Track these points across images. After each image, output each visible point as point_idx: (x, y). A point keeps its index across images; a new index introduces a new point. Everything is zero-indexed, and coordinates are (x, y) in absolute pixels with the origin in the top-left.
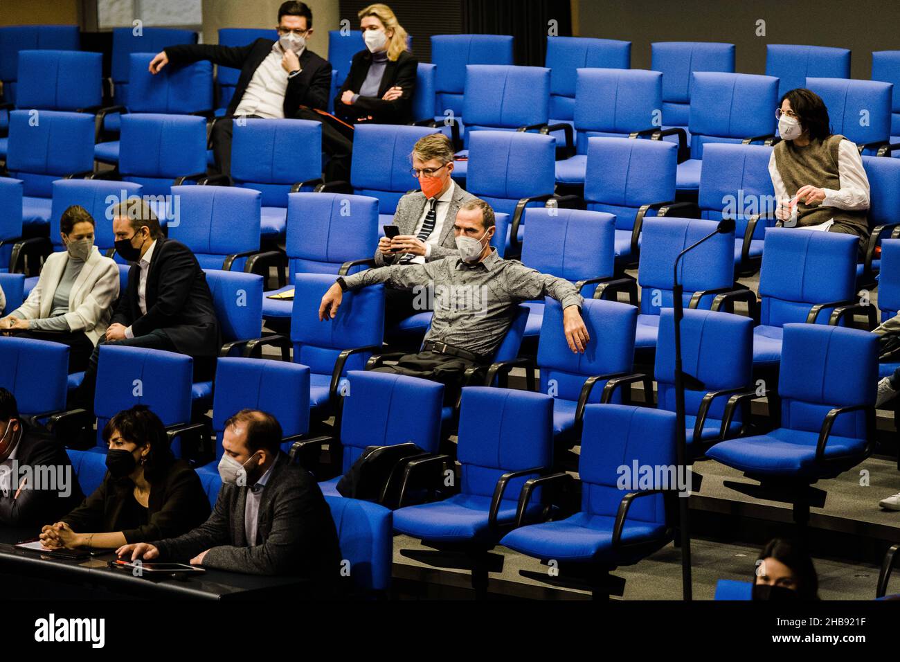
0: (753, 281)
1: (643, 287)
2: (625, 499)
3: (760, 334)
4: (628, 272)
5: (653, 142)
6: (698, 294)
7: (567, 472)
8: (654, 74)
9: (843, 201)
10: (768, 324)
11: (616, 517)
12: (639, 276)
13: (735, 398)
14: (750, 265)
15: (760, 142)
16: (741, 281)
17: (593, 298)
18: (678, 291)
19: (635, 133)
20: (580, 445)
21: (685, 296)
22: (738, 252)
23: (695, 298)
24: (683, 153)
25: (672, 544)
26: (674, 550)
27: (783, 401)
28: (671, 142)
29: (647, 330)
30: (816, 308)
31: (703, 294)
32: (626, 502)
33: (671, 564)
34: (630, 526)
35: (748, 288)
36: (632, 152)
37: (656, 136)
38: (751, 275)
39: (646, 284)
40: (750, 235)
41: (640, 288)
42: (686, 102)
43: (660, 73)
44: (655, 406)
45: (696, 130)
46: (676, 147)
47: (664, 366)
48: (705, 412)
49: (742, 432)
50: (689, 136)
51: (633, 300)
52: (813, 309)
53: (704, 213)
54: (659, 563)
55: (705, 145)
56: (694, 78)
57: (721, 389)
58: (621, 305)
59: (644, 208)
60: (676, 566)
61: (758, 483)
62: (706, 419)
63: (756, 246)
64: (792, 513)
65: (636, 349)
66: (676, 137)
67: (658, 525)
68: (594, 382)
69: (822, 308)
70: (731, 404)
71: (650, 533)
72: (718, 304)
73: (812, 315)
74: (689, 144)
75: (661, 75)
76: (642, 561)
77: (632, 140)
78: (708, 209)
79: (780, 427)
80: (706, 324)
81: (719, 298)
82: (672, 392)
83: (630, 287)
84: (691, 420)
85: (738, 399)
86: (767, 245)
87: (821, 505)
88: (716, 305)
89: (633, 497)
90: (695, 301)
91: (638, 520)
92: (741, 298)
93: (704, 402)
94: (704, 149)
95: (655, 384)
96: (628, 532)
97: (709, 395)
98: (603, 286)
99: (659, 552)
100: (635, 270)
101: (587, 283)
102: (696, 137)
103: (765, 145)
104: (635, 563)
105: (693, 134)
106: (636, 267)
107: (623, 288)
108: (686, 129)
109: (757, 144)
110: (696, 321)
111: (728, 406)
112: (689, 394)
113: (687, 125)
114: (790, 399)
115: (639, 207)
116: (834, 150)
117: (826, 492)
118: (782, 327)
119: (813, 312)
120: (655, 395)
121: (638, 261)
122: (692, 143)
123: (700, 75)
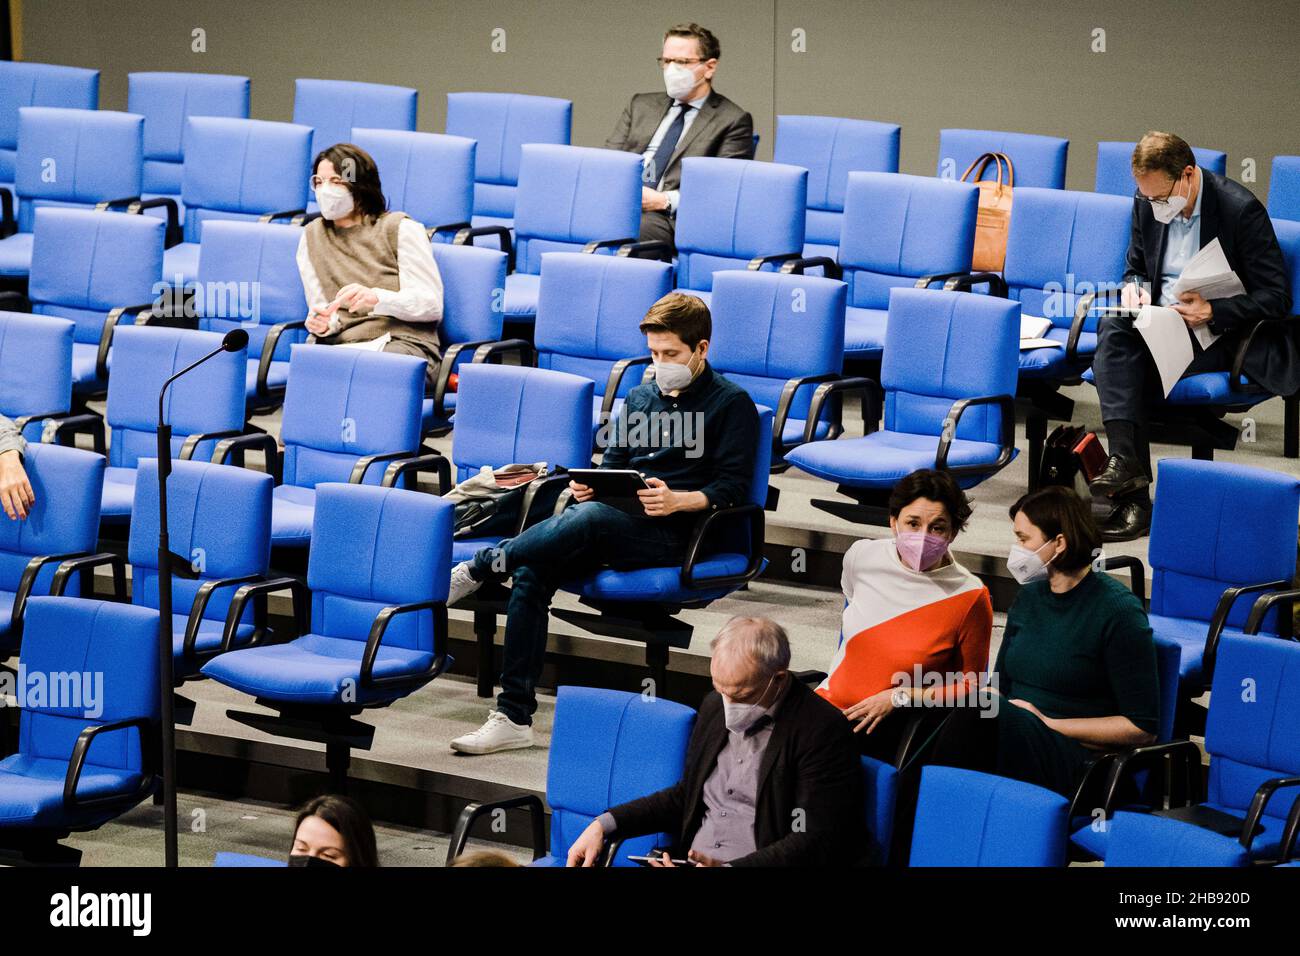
0: (273, 421)
1: (114, 427)
2: (84, 735)
3: (282, 498)
4: (90, 405)
5: (130, 216)
6: (193, 439)
8: (130, 119)
9: (403, 307)
10: (293, 483)
11: (70, 761)
12: (109, 412)
13: (244, 590)
14: (268, 398)
15: (284, 220)
16: (255, 421)
17: (40, 442)
18: (165, 433)
19: (103, 203)
20: (19, 655)
21: (175, 442)
22: (251, 380)
23: (188, 445)
24: (174, 234)
25: (149, 801)
26: (153, 809)
27: (314, 595)
28: (157, 217)
29: (119, 491)
30: (364, 461)
31: (200, 440)
32: (85, 739)
33: (147, 829)
34: (88, 774)
35: (265, 432)
36: (99, 229)
37: (134, 208)
38: (270, 412)
39: (118, 423)
40: (269, 356)
41: (108, 430)
42: (179, 160)
43: (141, 117)
44: (128, 601)
45: (192, 201)
46: (163, 225)
47: (142, 542)
48: (200, 610)
49: (254, 640)
50: (182, 210)
51: (99, 446)
52: (359, 463)
53: (203, 323)
54: (131, 827)
55: (206, 223)
56: (189, 125)
57: (224, 577)
58: (82, 453)
59: (116, 312)
60: (156, 832)
61: (276, 714)
62: (203, 620)
63: (277, 372)
64: (324, 758)
65: (102, 517)
66: (163, 211)
67: (129, 773)
68: (40, 566)
69: (372, 461)
70: (237, 600)
71: (119, 784)
72: (222, 454)
73: (357, 473)
74: (181, 221)
75: (143, 121)
76: (106, 825)
77: (100, 214)
79: (310, 633)
80: (202, 482)
81: (224, 445)
82: (154, 581)
83: (95, 427)
84: (180, 623)
85: (248, 593)
86: (293, 370)
87: (366, 745)
88: (219, 455)
89: (95, 733)
90: (188, 449)
91: (103, 766)
92: (256, 445)
93: (198, 596)
94: (203, 229)
95: (129, 568)
96: (88, 782)
97: (207, 586)
98: (55, 424)
99: (131, 813)
100: (102, 403)
101: (32, 420)
102: (191, 211)
103: (292, 226)
104: (96, 827)
105: (189, 206)
106: (103, 397)
107: (85, 428)
108: (178, 199)
109: (281, 223)
110: (190, 477)
111: (234, 602)
112: (177, 582)
113: (178, 192)
114: (324, 591)
115: (108, 311)
116: (392, 234)
117: (374, 728)
118: (314, 488)
119: (359, 467)
120: (129, 585)
121: (106, 389)
122: (186, 219)
123: (198, 121)
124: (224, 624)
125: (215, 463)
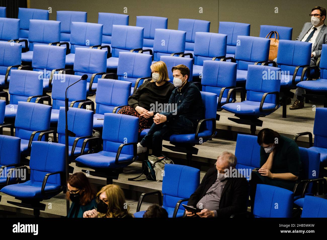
0: (93, 98)
1: (53, 99)
2: (46, 176)
3: (95, 117)
4: (47, 94)
5: (57, 47)
6: (73, 102)
7: (25, 166)
8: (57, 22)
10: (98, 113)
11: (43, 182)
12: (52, 95)
13: (86, 140)
14: (92, 92)
15: (96, 48)
16: (89, 98)
17: (35, 102)
18: (67, 100)
19: (50, 43)
20: (30, 156)
21: (69, 103)
22: (88, 87)
23: (72, 103)
24: (68, 51)
25: (62, 192)
26: (63, 194)
27: (104, 141)
28: (64, 47)
29: (55, 115)
30: (116, 108)
31: (75, 102)
32: (47, 177)
33: (62, 199)
34: (47, 185)
35: (91, 100)
36: (49, 50)
37: (58, 45)
38: (92, 96)
39: (55, 98)
40: (92, 81)
42: (69, 33)
43: (60, 22)
44: (57, 142)
46: (66, 49)
47: (61, 128)
48: (75, 145)
49: (89, 152)
50: (70, 45)
51: (50, 104)
52: (115, 108)
53: (76, 73)
54: (58, 199)
55: (76, 48)
56: (72, 24)
57: (81, 136)
58: (45, 105)
59: (53, 71)
60: (64, 200)
61: (94, 171)
62: (76, 147)
63: (94, 86)
64: (106, 182)
65: (51, 122)
66: (65, 45)
67: (58, 185)
68: (35, 134)
69: (118, 108)
70: (85, 142)
71: (55, 188)
72: (81, 106)
73: (114, 111)
74: (70, 48)
75: (60, 23)
76: (51, 198)
77: (50, 46)
78: (77, 71)
79: (103, 150)
80: (76, 113)
81: (81, 104)
82: (64, 137)
83: (49, 99)
84: (70, 148)
85: (87, 140)
86: (99, 85)
87: (117, 178)
88: (80, 106)
89: (49, 175)
90: (72, 105)
91: (51, 183)
92: (89, 104)
93: (75, 141)
94: (76, 50)
95: (57, 134)
96: (47, 187)
97: (77, 139)
98: (39, 98)
99: (58, 195)
100: (50, 93)
101: (33, 97)
102: (72, 45)
103: (98, 49)
104: (49, 199)
105: (72, 44)
106: (51, 92)
107: (46, 99)
108: (69, 42)
110: (72, 112)
111: (84, 143)
112: (70, 138)
113: (69, 41)
114: (106, 140)
115: (52, 70)
117: (119, 174)
118: (104, 114)
119: (115, 109)
120: (57, 138)
121: (52, 90)
123: (74, 23)
124: (81, 148)
125: (79, 108)
